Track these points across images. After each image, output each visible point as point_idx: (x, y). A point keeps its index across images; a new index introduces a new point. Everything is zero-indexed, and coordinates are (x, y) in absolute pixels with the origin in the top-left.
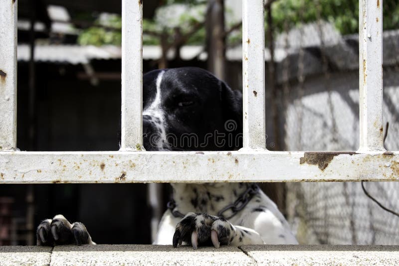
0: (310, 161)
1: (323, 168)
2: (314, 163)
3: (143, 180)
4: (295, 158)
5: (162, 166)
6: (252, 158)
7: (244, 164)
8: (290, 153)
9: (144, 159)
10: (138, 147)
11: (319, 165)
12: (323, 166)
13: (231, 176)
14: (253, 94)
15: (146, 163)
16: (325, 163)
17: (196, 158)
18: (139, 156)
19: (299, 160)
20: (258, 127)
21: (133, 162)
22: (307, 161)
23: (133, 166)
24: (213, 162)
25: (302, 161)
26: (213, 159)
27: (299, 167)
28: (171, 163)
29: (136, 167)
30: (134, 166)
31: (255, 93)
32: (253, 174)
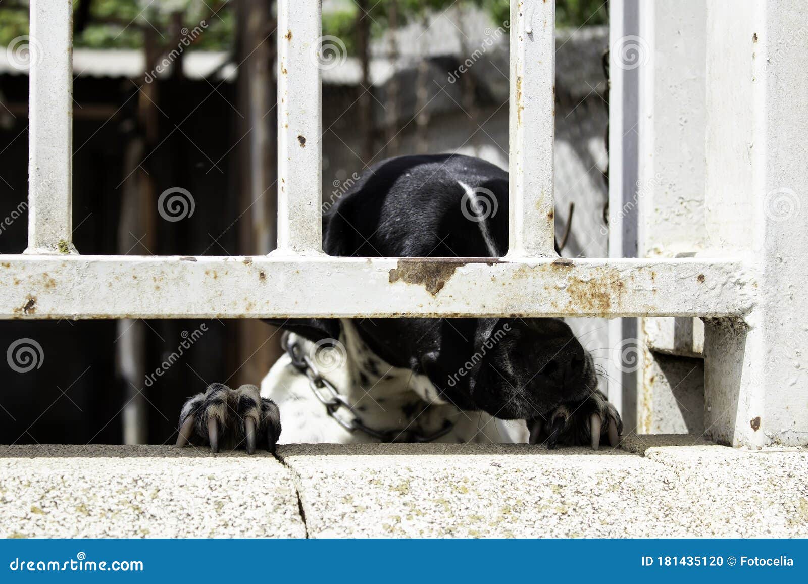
0: (410, 276)
1: (434, 289)
2: (418, 279)
3: (72, 313)
4: (380, 270)
5: (111, 285)
6: (294, 270)
7: (278, 281)
8: (369, 261)
9: (74, 271)
10: (63, 248)
11: (427, 285)
12: (435, 287)
13: (250, 305)
14: (299, 143)
15: (78, 279)
16: (439, 280)
17: (180, 268)
18: (64, 265)
19: (388, 275)
20: (308, 208)
21: (52, 275)
22: (402, 275)
23: (51, 284)
24: (215, 277)
25: (394, 277)
26: (214, 272)
27: (387, 288)
28: (130, 279)
29: (56, 288)
30: (54, 285)
31: (302, 140)
32: (296, 303)
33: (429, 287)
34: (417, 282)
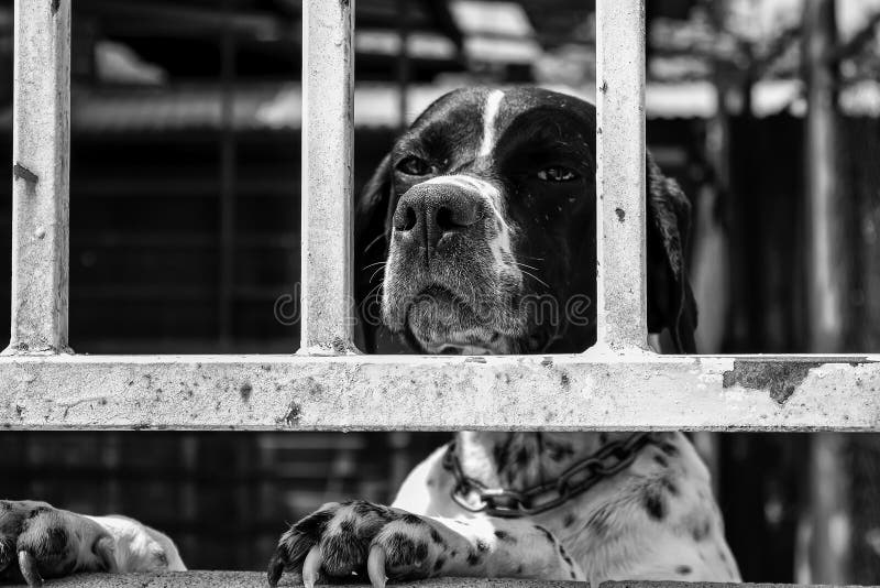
0: (749, 380)
1: (781, 396)
2: (760, 384)
3: (341, 424)
4: (711, 373)
5: (385, 391)
6: (605, 373)
7: (585, 385)
8: (698, 361)
9: (343, 374)
10: (339, 347)
11: (772, 391)
12: (783, 395)
13: (551, 415)
14: (616, 217)
15: (346, 384)
16: (787, 384)
17: (465, 371)
18: (331, 368)
19: (721, 378)
20: (628, 296)
21: (318, 380)
22: (740, 378)
23: (317, 391)
24: (508, 382)
25: (729, 381)
26: (506, 375)
27: (721, 395)
28: (406, 384)
29: (323, 394)
30: (320, 391)
31: (621, 213)
32: (607, 413)
33: (774, 394)
34: (758, 388)
